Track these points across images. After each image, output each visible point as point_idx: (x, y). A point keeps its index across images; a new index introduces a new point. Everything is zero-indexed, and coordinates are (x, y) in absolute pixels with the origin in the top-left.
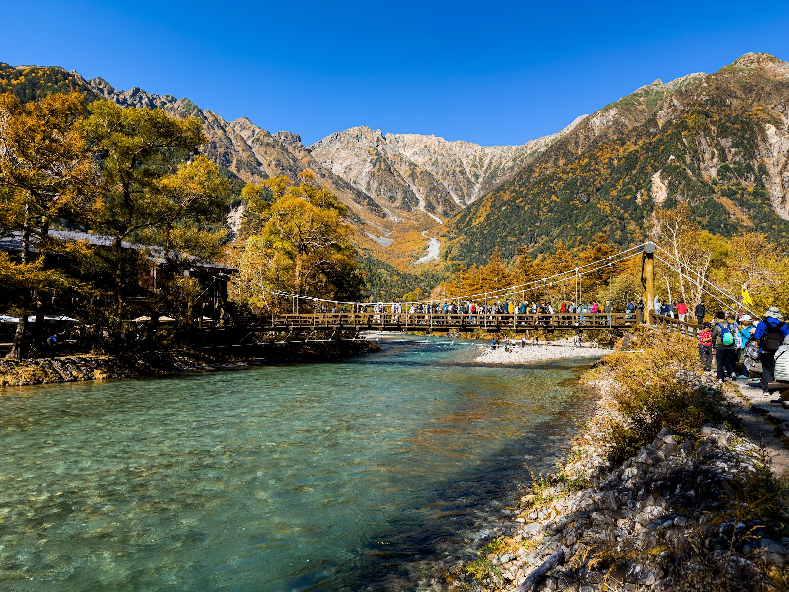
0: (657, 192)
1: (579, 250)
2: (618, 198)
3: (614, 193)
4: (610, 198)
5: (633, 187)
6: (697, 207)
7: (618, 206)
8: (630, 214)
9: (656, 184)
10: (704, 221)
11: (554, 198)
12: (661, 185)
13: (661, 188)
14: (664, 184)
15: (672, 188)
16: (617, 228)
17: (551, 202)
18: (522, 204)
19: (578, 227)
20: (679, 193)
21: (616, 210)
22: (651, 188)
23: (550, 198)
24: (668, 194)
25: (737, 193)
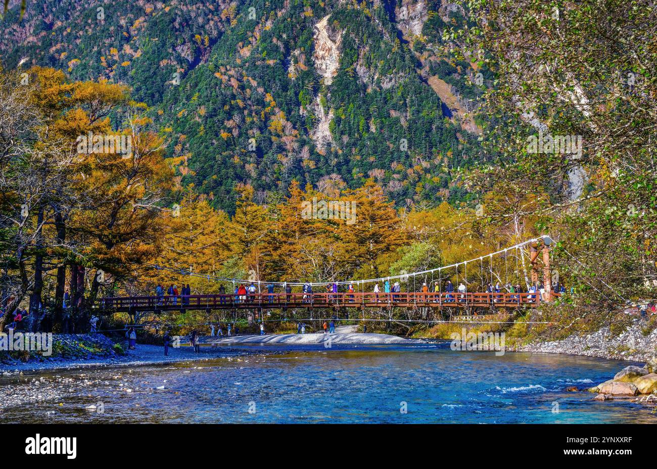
0: (323, 58)
1: (182, 163)
2: (253, 60)
3: (246, 52)
4: (238, 61)
5: (279, 43)
6: (391, 91)
7: (254, 78)
8: (276, 96)
9: (321, 42)
10: (403, 121)
11: (127, 49)
12: (329, 43)
13: (330, 49)
14: (334, 41)
15: (348, 51)
16: (253, 122)
17: (122, 57)
18: (63, 56)
19: (180, 115)
20: (361, 62)
21: (251, 87)
22: (312, 48)
23: (120, 48)
24: (341, 62)
25: (455, 71)
